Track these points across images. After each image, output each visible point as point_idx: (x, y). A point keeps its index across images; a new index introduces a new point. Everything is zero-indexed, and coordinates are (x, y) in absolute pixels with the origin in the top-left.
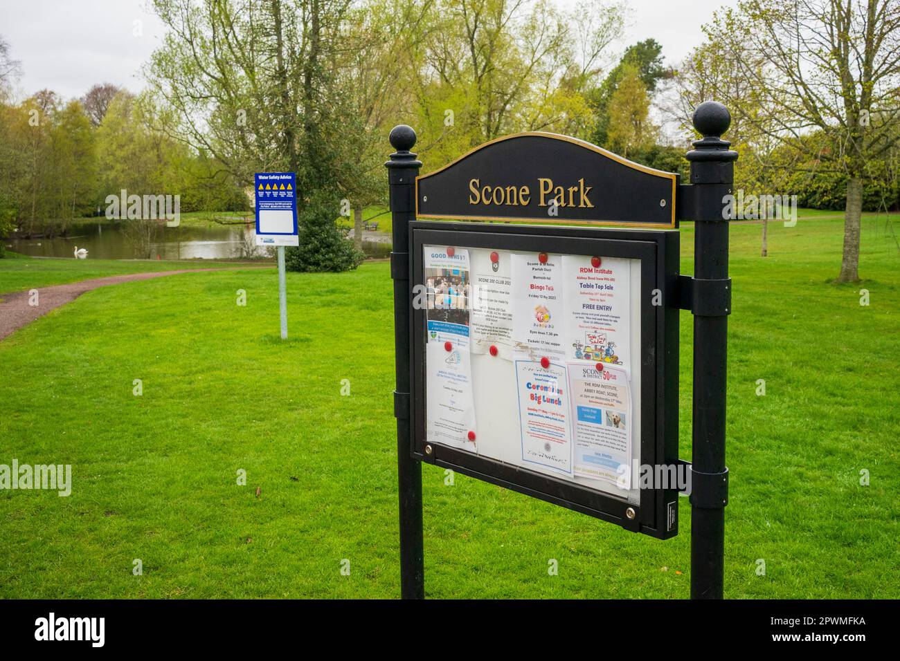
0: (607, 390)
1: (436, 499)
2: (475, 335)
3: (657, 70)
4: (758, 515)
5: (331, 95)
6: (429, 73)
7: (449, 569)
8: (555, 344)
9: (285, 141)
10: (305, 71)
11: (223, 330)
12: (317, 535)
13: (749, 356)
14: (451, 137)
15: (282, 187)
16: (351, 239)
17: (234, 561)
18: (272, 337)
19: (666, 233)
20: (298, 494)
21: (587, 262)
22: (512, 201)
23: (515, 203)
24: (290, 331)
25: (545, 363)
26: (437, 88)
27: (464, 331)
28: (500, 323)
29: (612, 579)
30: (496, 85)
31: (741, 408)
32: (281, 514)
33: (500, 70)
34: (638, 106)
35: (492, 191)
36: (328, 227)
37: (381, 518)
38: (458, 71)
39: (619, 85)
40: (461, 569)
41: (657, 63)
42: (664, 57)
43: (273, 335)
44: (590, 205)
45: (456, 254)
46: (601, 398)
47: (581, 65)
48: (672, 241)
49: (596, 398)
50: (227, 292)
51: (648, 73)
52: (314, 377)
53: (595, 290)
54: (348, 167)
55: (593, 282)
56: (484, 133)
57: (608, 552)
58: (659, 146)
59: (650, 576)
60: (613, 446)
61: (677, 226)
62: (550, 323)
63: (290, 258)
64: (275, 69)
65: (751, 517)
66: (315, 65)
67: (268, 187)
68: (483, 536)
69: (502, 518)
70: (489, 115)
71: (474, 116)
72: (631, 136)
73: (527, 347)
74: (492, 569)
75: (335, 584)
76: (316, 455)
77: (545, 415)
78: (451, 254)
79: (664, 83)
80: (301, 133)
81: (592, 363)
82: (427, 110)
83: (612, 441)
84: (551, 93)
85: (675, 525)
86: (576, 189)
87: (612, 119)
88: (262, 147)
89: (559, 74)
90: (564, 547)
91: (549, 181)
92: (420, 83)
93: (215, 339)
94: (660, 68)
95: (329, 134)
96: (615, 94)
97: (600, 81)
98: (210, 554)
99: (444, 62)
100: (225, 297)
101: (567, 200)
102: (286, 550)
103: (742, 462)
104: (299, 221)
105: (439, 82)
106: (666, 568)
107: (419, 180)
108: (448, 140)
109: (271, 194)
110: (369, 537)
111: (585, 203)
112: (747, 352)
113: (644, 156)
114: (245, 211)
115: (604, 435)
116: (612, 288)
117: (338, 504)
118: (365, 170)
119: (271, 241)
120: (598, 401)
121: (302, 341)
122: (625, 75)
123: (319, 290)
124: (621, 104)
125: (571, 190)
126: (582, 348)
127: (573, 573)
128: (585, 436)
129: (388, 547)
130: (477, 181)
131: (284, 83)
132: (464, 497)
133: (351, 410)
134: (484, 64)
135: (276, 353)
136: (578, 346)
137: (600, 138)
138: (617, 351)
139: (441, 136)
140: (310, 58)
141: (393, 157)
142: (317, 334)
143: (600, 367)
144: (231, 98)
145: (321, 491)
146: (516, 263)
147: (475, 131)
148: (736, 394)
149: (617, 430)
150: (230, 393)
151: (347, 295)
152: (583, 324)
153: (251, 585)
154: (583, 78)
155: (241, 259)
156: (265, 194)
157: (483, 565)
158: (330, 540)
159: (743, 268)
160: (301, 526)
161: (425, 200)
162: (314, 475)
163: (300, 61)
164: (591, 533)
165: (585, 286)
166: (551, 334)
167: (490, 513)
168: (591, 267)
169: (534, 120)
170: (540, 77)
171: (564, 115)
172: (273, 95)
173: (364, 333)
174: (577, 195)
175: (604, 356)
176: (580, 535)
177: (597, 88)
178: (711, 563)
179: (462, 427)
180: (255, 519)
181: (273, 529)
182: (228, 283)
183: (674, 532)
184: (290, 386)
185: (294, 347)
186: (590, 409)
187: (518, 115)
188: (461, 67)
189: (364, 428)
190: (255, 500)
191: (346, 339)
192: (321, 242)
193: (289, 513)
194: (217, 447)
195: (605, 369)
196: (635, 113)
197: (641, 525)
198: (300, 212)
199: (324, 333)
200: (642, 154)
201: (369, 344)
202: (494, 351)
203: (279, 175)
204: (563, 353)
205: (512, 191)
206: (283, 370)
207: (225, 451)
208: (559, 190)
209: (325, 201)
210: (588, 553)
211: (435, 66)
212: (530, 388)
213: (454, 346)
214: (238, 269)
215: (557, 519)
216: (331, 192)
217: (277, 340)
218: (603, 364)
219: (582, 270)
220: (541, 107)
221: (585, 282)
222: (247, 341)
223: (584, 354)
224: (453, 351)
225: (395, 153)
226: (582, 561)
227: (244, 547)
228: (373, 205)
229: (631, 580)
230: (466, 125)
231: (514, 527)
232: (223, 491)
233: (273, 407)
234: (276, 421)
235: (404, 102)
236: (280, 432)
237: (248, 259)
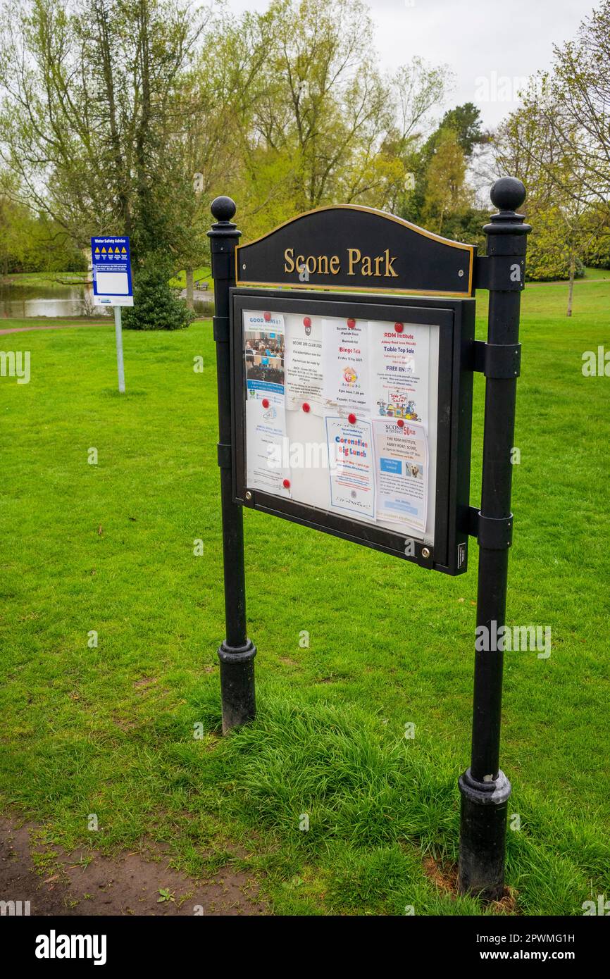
0: (406, 444)
1: (260, 537)
2: (290, 393)
3: (475, 134)
4: (547, 553)
5: (163, 161)
6: (257, 138)
7: (269, 598)
8: (361, 402)
9: (119, 205)
10: (137, 136)
11: (66, 384)
12: (153, 569)
13: (548, 411)
14: (277, 201)
15: (117, 251)
16: (183, 299)
17: (81, 591)
18: (111, 391)
19: (463, 302)
20: (137, 533)
21: (390, 327)
22: (323, 269)
23: (326, 272)
24: (127, 385)
25: (352, 419)
26: (263, 153)
27: (280, 389)
28: (312, 382)
29: (414, 609)
30: (320, 149)
31: (538, 458)
32: (121, 550)
33: (323, 135)
34: (455, 170)
35: (305, 260)
36: (161, 288)
37: (210, 554)
38: (283, 136)
39: (438, 150)
40: (281, 599)
41: (475, 128)
42: (481, 122)
43: (112, 389)
44: (394, 274)
45: (272, 318)
46: (401, 451)
47: (402, 130)
48: (467, 309)
49: (398, 451)
50: (70, 349)
51: (466, 138)
52: (150, 428)
53: (398, 353)
54: (180, 231)
55: (396, 346)
56: (308, 197)
57: (411, 585)
58: (473, 210)
59: (449, 606)
60: (412, 493)
61: (473, 295)
62: (357, 383)
63: (127, 316)
64: (108, 134)
65: (541, 555)
66: (146, 130)
67: (104, 251)
68: (301, 571)
69: (318, 555)
70: (313, 180)
71: (298, 180)
72: (447, 200)
73: (336, 405)
74: (308, 599)
75: (169, 610)
76: (152, 498)
77: (352, 465)
78: (268, 319)
79: (482, 148)
80: (135, 197)
81: (395, 420)
82: (254, 175)
83: (411, 490)
84: (372, 158)
85: (465, 563)
86: (382, 259)
87: (430, 183)
88: (98, 210)
89: (380, 139)
90: (373, 580)
91: (357, 251)
92: (248, 148)
93: (59, 392)
94: (478, 133)
95: (161, 198)
96: (434, 158)
97: (419, 146)
98: (60, 584)
99: (269, 127)
100: (68, 353)
101: (373, 270)
102: (126, 581)
103: (536, 507)
104: (134, 281)
105: (265, 147)
106: (462, 600)
107: (238, 249)
108: (274, 203)
109: (107, 258)
110: (199, 571)
111: (390, 273)
112: (547, 406)
113: (459, 220)
114: (84, 271)
115: (404, 484)
116: (413, 352)
117: (172, 541)
118: (195, 234)
119: (108, 301)
120: (399, 453)
121: (138, 394)
122: (445, 140)
123: (154, 347)
124: (439, 169)
125: (377, 260)
126: (386, 406)
127: (380, 603)
128: (386, 484)
129: (216, 580)
130: (292, 251)
131: (117, 148)
132: (285, 536)
133: (183, 458)
134: (308, 129)
135: (114, 405)
136: (380, 403)
137: (418, 202)
138: (416, 409)
139: (267, 201)
140: (141, 123)
141: (215, 227)
142: (152, 388)
143: (401, 424)
144: (67, 162)
145: (156, 530)
146: (328, 328)
147: (299, 195)
148: (534, 445)
149: (415, 479)
150: (74, 441)
151: (179, 352)
152: (386, 384)
153: (95, 611)
154: (403, 143)
155: (82, 317)
156: (101, 258)
157: (301, 596)
158: (165, 573)
159: (548, 328)
160: (139, 561)
161: (244, 268)
162: (150, 516)
163: (133, 127)
164: (398, 568)
165: (389, 350)
166: (358, 393)
167: (307, 550)
168: (394, 331)
169: (356, 185)
170: (361, 141)
171: (384, 179)
172: (107, 160)
173: (196, 388)
174: (382, 265)
175: (404, 414)
176: (388, 570)
177: (417, 152)
178: (494, 596)
179: (278, 476)
180: (98, 554)
181: (113, 563)
182: (70, 340)
183: (464, 569)
184: (128, 436)
185: (132, 400)
186: (392, 460)
187: (341, 180)
188: (286, 132)
189: (196, 474)
190: (98, 538)
191: (178, 392)
192: (155, 301)
193: (129, 549)
194: (63, 490)
195: (405, 425)
196: (452, 178)
197: (434, 563)
198: (135, 273)
199: (159, 387)
200: (458, 218)
201: (199, 398)
202: (306, 408)
203: (114, 239)
204: (368, 410)
205: (323, 260)
206: (121, 421)
207: (70, 494)
208: (366, 260)
209: (158, 263)
210: (394, 586)
211: (262, 132)
212: (338, 441)
213: (271, 403)
214: (79, 327)
215: (367, 556)
216: (164, 254)
217: (116, 394)
218: (404, 420)
219: (386, 335)
220: (363, 171)
221: (388, 346)
222: (88, 395)
223: (387, 411)
224: (270, 407)
225: (216, 223)
226: (388, 593)
227: (89, 579)
228: (203, 266)
229: (431, 610)
230: (291, 189)
231: (328, 563)
232: (70, 529)
233: (113, 455)
234: (115, 467)
235: (232, 167)
236: (119, 477)
237: (89, 317)
